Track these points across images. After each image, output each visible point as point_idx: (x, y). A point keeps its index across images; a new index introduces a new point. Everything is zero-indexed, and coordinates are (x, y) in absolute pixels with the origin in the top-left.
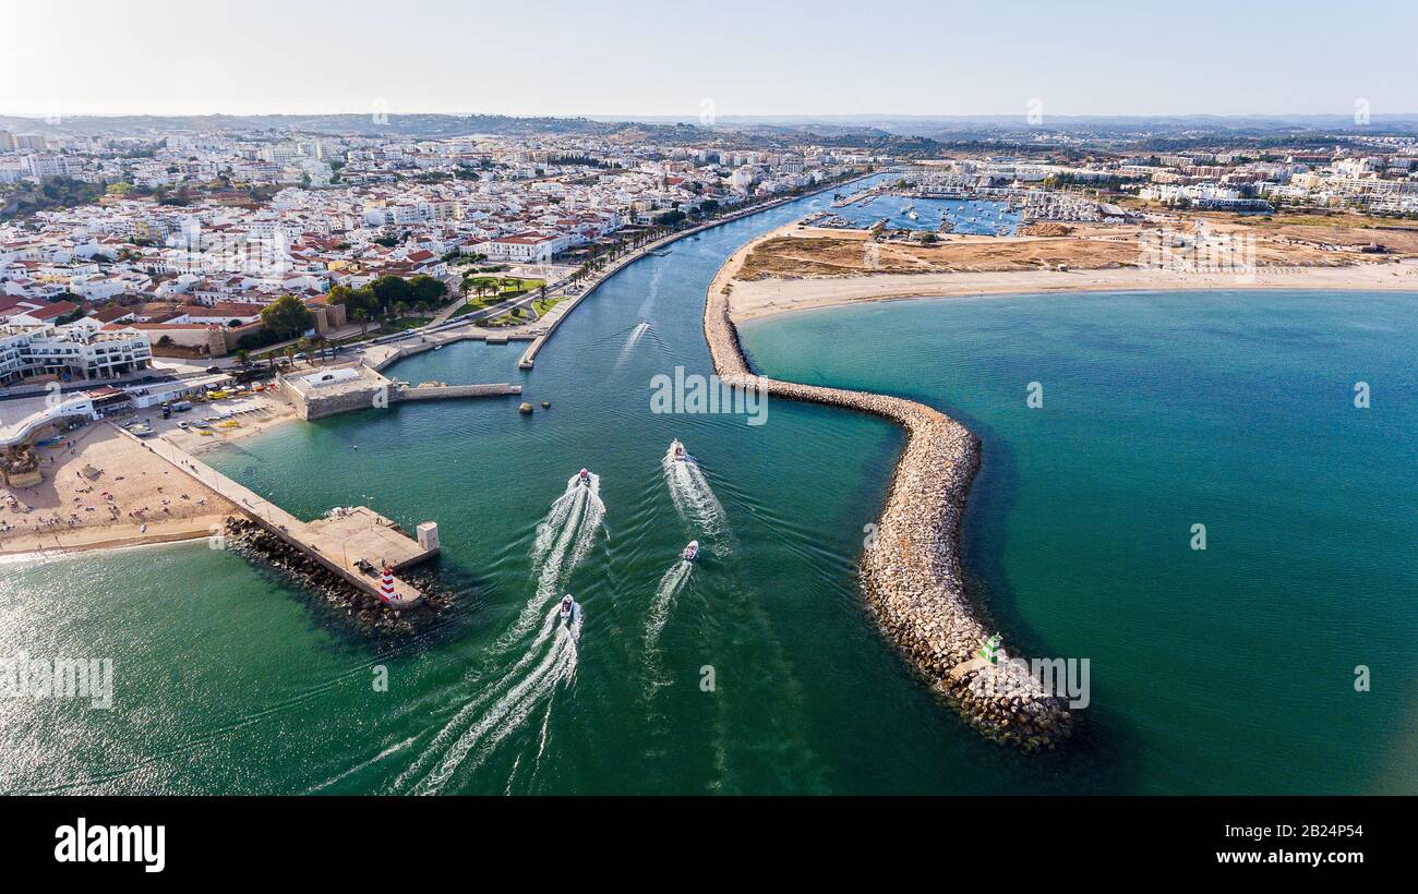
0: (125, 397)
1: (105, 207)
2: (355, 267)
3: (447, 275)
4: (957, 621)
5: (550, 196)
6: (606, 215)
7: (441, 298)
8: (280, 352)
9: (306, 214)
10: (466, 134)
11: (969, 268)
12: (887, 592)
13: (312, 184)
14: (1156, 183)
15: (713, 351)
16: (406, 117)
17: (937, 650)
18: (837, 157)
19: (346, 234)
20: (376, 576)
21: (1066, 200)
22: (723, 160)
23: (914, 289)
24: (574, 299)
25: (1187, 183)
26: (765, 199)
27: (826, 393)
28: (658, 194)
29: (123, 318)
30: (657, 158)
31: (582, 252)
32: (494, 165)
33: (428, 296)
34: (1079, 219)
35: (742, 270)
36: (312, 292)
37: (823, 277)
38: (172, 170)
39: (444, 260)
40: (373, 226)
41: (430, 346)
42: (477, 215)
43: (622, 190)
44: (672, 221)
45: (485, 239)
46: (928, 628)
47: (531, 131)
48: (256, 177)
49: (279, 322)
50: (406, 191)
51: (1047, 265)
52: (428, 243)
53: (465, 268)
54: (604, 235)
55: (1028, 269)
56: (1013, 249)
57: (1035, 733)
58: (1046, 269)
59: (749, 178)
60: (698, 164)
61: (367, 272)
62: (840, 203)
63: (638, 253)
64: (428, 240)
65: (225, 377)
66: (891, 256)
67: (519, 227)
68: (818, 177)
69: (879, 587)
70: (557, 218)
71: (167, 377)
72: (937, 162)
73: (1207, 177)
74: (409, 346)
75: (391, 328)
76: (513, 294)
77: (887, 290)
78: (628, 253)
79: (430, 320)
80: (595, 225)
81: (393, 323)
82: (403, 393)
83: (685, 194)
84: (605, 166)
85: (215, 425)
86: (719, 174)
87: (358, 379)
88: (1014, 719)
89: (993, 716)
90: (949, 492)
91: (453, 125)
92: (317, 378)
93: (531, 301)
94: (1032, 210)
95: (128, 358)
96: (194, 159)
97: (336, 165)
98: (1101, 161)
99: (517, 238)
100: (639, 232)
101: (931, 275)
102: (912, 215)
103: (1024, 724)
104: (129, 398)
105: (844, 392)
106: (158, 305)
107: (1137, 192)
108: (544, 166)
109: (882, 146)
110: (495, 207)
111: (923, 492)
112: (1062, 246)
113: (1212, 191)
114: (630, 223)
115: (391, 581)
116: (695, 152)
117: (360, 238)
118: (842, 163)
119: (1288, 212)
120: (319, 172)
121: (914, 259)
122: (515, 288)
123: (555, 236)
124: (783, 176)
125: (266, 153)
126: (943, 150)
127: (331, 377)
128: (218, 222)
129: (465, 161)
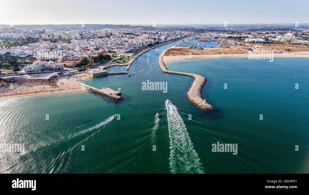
0: (62, 73)
5: (125, 41)
6: (137, 44)
7: (110, 59)
9: (80, 44)
10: (104, 28)
11: (208, 54)
13: (78, 38)
14: (249, 38)
15: (161, 67)
16: (91, 25)
18: (183, 33)
20: (113, 95)
21: (229, 41)
22: (159, 34)
24: (134, 59)
25: (255, 38)
26: (168, 41)
28: (147, 40)
29: (56, 61)
30: (146, 33)
31: (134, 51)
32: (113, 35)
33: (108, 58)
34: (231, 45)
35: (165, 54)
36: (87, 57)
38: (49, 36)
39: (108, 52)
40: (93, 46)
41: (110, 66)
42: (113, 44)
43: (140, 39)
44: (150, 45)
45: (115, 49)
48: (66, 37)
49: (83, 62)
51: (223, 53)
52: (104, 49)
53: (113, 54)
54: (137, 48)
55: (219, 54)
56: (217, 50)
59: (165, 37)
60: (154, 35)
61: (95, 54)
62: (184, 42)
63: (144, 51)
65: (77, 70)
66: (193, 51)
67: (121, 46)
68: (179, 37)
70: (128, 45)
71: (67, 70)
72: (204, 34)
73: (260, 37)
75: (102, 63)
78: (142, 51)
79: (109, 62)
80: (135, 46)
82: (108, 73)
83: (152, 40)
85: (78, 77)
86: (159, 36)
92: (93, 70)
93: (126, 59)
94: (222, 43)
95: (61, 67)
97: (81, 35)
98: (238, 33)
99: (121, 48)
100: (144, 47)
101: (201, 55)
102: (198, 44)
104: (63, 73)
107: (244, 40)
108: (123, 35)
109: (193, 31)
110: (116, 43)
112: (227, 50)
113: (259, 39)
114: (142, 46)
116: (153, 32)
117: (91, 48)
118: (184, 34)
119: (274, 43)
120: (78, 36)
121: (197, 52)
122: (123, 57)
123: (128, 48)
124: (172, 37)
125: (67, 32)
126: (205, 31)
127: (95, 70)
128: (63, 45)
129: (107, 34)
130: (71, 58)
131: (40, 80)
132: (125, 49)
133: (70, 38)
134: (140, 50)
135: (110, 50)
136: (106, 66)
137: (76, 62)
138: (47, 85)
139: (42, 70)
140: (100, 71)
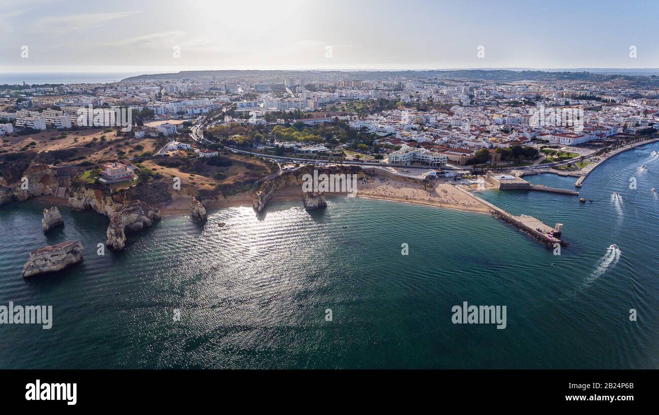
0: (444, 173)
2: (498, 140)
3: (533, 147)
6: (609, 127)
7: (535, 156)
10: (520, 80)
13: (463, 105)
19: (487, 127)
24: (596, 164)
28: (639, 118)
29: (432, 149)
31: (597, 144)
32: (543, 98)
33: (532, 155)
40: (498, 124)
41: (535, 173)
43: (618, 115)
45: (548, 134)
47: (556, 79)
48: (442, 100)
50: (503, 109)
53: (541, 145)
54: (608, 137)
61: (503, 143)
63: (628, 147)
65: (468, 172)
67: (562, 129)
71: (450, 169)
75: (519, 164)
78: (622, 146)
79: (532, 164)
80: (603, 132)
82: (531, 187)
84: (605, 101)
85: (471, 185)
91: (513, 76)
92: (500, 177)
93: (575, 162)
95: (441, 162)
97: (471, 97)
99: (563, 134)
100: (629, 137)
106: (437, 146)
108: (569, 100)
114: (622, 132)
117: (494, 129)
120: (465, 99)
122: (566, 156)
123: (583, 136)
125: (445, 91)
127: (504, 177)
128: (439, 118)
129: (528, 96)
130: (456, 146)
131: (410, 178)
132: (575, 138)
133: (449, 103)
134: (617, 144)
135: (535, 136)
136: (527, 172)
137: (467, 154)
138: (421, 190)
139: (412, 162)
140: (515, 179)
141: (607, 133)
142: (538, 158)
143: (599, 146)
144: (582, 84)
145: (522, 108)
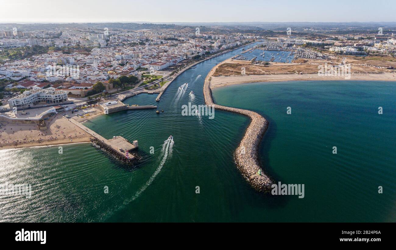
1: (49, 54)
2: (114, 72)
3: (138, 74)
4: (254, 166)
5: (164, 50)
6: (179, 56)
7: (136, 81)
8: (98, 96)
9: (101, 56)
10: (142, 29)
11: (276, 73)
12: (239, 159)
13: (101, 46)
14: (335, 46)
15: (205, 97)
16: (125, 24)
17: (248, 172)
19: (111, 62)
20: (124, 152)
21: (307, 51)
22: (213, 38)
23: (260, 79)
24: (170, 82)
25: (344, 46)
26: (223, 51)
27: (232, 109)
28: (193, 49)
29: (59, 87)
30: (194, 37)
31: (172, 67)
32: (149, 40)
33: (133, 81)
34: (310, 58)
35: (215, 73)
36: (104, 80)
37: (236, 75)
38: (64, 42)
39: (137, 70)
40: (118, 60)
41: (134, 95)
42: (145, 57)
43: (184, 48)
44: (197, 58)
45: (147, 64)
46: (247, 167)
47: (159, 28)
48: (87, 44)
49: (97, 88)
50: (126, 49)
51: (297, 72)
52: (132, 65)
53: (142, 72)
54: (179, 62)
55: (291, 74)
56: (288, 67)
57: (267, 190)
58: (296, 74)
59: (219, 44)
60: (206, 39)
61: (117, 74)
62: (244, 52)
63: (187, 68)
64: (132, 64)
65: (85, 103)
66: (255, 69)
67: (156, 60)
68: (239, 43)
69: (238, 158)
70: (166, 58)
71: (72, 103)
72: (274, 38)
73: (350, 44)
74: (129, 95)
75: (124, 90)
76: (154, 80)
77: (253, 80)
78: (185, 68)
79: (134, 87)
80: (176, 59)
81: (124, 88)
82: (127, 108)
83: (201, 49)
84: (179, 41)
85: (84, 115)
86: (211, 43)
87: (117, 104)
88: (263, 187)
89: (258, 186)
90: (258, 135)
91: (138, 26)
92: (107, 103)
93: (159, 82)
94: (297, 55)
95: (62, 98)
96: (70, 39)
97: (107, 41)
98: (321, 38)
99: (155, 64)
100: (188, 61)
101: (265, 75)
102: (263, 56)
103: (265, 188)
104: (64, 108)
105: (237, 109)
106: (67, 83)
107: (328, 48)
108: (163, 41)
109: (258, 33)
110: (149, 54)
111: (252, 135)
112: (303, 66)
113: (350, 49)
114: (186, 58)
115: (128, 154)
116: (205, 35)
117: (115, 63)
118: (246, 38)
119: (371, 55)
120: (103, 43)
121: (261, 70)
122: (155, 78)
123: (166, 63)
124: (229, 43)
125: (89, 37)
126: (276, 34)
127: (111, 103)
128: (78, 58)
129: (141, 39)
131: (27, 121)
132: (161, 65)
134: (182, 66)
135: (140, 66)
137: (88, 88)
138: (36, 130)
139: (35, 103)
141: (178, 60)
142: (138, 83)
143: (173, 69)
144: (171, 31)
145: (136, 47)
